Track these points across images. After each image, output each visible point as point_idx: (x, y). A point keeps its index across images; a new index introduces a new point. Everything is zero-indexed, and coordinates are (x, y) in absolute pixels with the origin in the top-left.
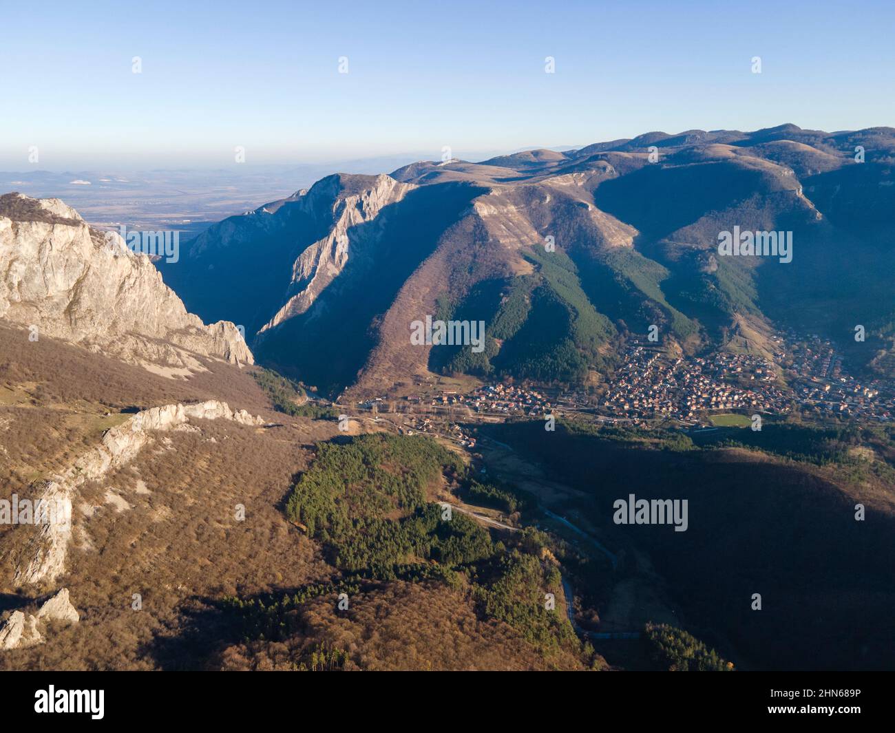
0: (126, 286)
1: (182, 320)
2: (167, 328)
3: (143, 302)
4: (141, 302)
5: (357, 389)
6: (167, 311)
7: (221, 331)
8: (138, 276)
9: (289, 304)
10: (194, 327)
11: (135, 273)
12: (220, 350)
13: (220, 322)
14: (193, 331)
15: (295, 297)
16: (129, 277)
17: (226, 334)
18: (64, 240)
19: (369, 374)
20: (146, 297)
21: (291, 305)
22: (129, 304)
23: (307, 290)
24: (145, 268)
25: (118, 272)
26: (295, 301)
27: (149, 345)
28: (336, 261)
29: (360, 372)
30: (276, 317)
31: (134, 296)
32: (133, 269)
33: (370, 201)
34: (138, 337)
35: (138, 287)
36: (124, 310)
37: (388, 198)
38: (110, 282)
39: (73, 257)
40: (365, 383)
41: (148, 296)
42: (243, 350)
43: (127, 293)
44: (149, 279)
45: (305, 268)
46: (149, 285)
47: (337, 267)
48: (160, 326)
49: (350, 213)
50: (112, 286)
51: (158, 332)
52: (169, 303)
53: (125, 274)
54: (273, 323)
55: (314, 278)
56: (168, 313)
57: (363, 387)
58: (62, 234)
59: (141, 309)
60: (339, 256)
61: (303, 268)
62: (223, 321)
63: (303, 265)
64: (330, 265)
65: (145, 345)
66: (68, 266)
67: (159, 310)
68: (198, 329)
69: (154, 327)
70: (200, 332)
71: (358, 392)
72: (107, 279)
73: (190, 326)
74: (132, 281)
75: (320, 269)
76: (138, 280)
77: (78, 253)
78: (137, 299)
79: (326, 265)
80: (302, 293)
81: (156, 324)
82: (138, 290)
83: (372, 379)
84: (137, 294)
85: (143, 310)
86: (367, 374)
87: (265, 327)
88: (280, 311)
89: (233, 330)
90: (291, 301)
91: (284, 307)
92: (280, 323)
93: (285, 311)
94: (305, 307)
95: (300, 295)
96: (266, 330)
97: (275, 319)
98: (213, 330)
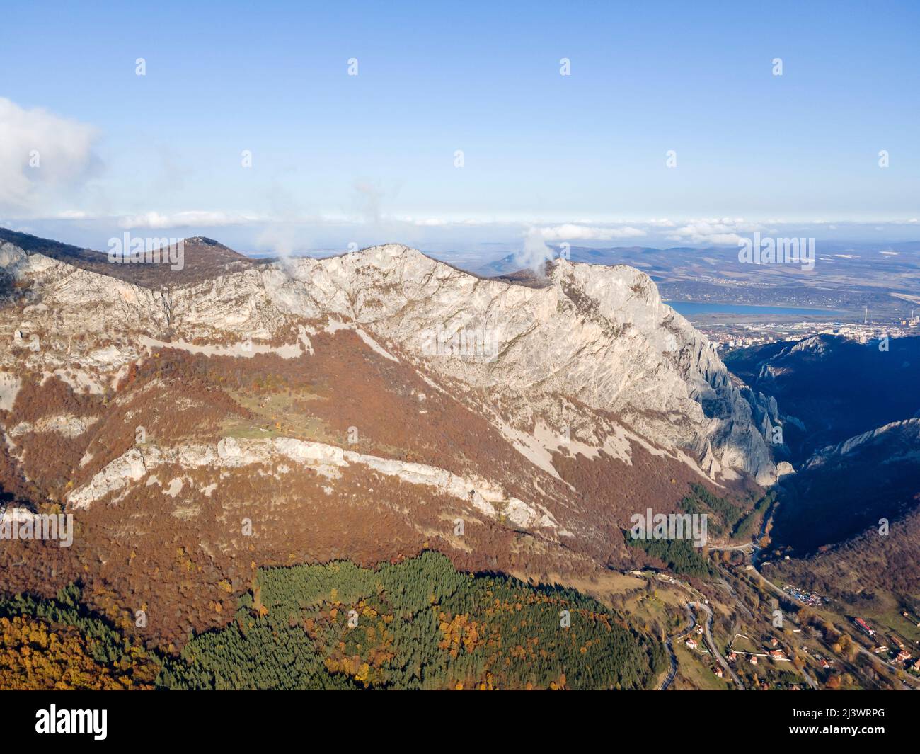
0: (585, 351)
2: (628, 404)
3: (605, 371)
4: (601, 371)
6: (645, 388)
8: (607, 344)
9: (883, 429)
10: (681, 414)
11: (604, 341)
14: (675, 417)
15: (899, 422)
16: (593, 343)
18: (518, 299)
19: (834, 557)
20: (610, 367)
21: (886, 432)
22: (581, 369)
24: (626, 339)
25: (581, 337)
26: (897, 428)
29: (824, 549)
31: (592, 363)
32: (602, 337)
35: (603, 355)
36: (570, 374)
38: (565, 344)
39: (521, 315)
40: (818, 565)
41: (614, 367)
43: (583, 358)
44: (629, 351)
46: (624, 357)
48: (620, 400)
50: (569, 348)
51: (613, 406)
52: (651, 380)
53: (590, 340)
56: (645, 391)
58: (516, 293)
59: (599, 377)
66: (514, 321)
67: (629, 384)
68: (685, 418)
69: (610, 398)
72: (564, 340)
73: (676, 412)
74: (596, 348)
76: (605, 349)
77: (529, 312)
78: (596, 368)
80: (912, 420)
81: (614, 397)
82: (600, 359)
83: (832, 565)
84: (598, 362)
85: (602, 378)
86: (832, 556)
87: (828, 448)
88: (861, 435)
89: (748, 433)
90: (889, 426)
91: (872, 431)
92: (854, 450)
93: (870, 437)
94: (903, 441)
95: (907, 423)
96: (828, 452)
97: (846, 443)
98: (717, 426)
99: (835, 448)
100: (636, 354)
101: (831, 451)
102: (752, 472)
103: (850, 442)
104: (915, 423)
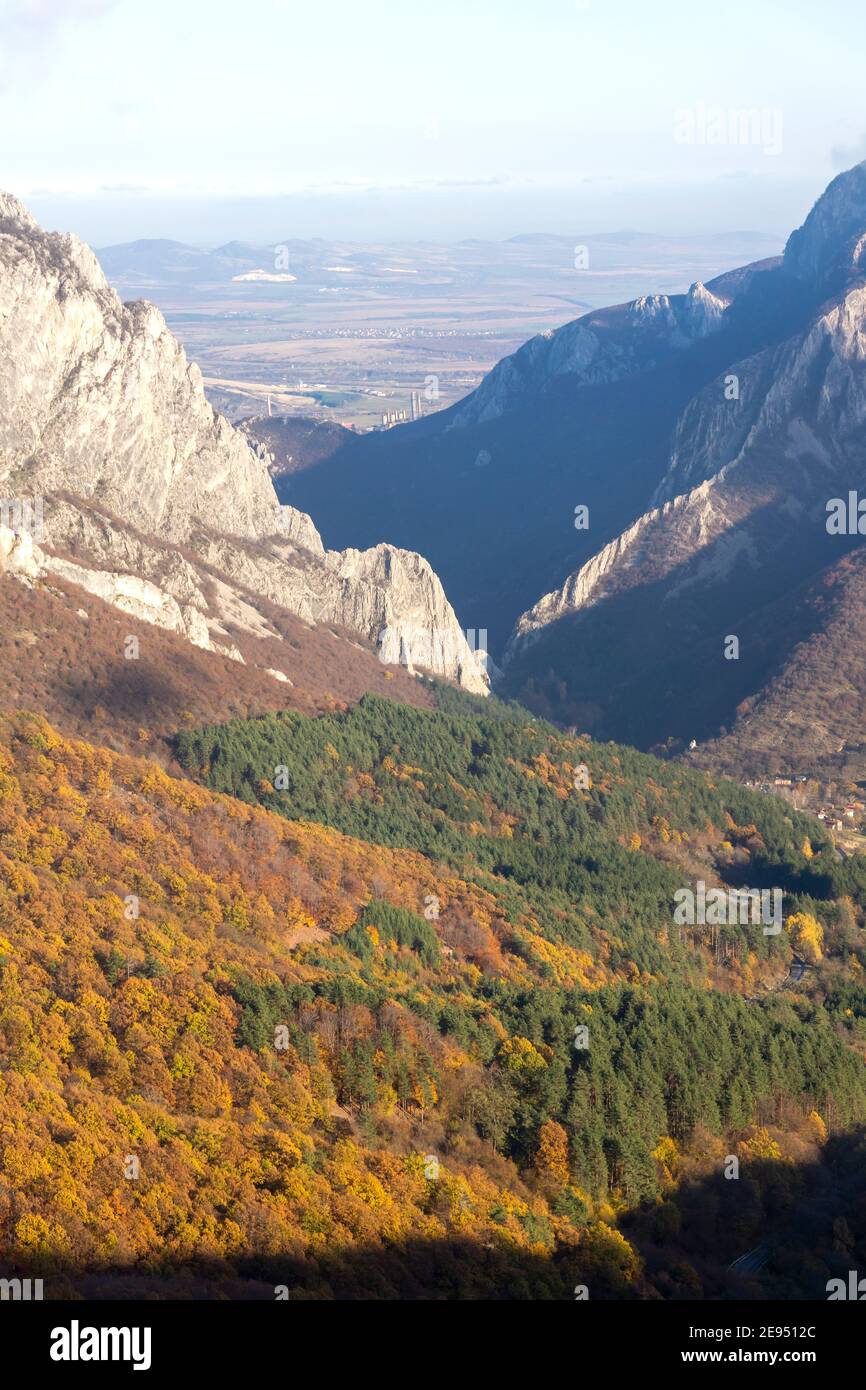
0: (83, 380)
1: (256, 517)
2: (194, 520)
3: (131, 432)
4: (122, 434)
5: (724, 748)
6: (208, 478)
7: (381, 574)
8: (120, 358)
9: (633, 533)
10: (289, 542)
11: (113, 348)
13: (382, 547)
14: (285, 552)
15: (655, 512)
16: (94, 356)
17: (395, 584)
19: (772, 711)
21: (640, 537)
22: (85, 428)
23: (694, 495)
24: (149, 345)
25: (63, 337)
26: (654, 526)
27: (115, 537)
29: (745, 705)
30: (582, 572)
31: (103, 411)
32: (108, 336)
34: (89, 512)
35: (119, 387)
36: (67, 443)
38: (36, 361)
40: (754, 734)
41: (149, 422)
43: (82, 399)
44: (159, 377)
45: (714, 430)
46: (154, 392)
47: (820, 432)
48: (176, 511)
51: (167, 527)
52: (214, 458)
53: (84, 347)
54: (570, 595)
55: (732, 464)
56: (211, 487)
57: (744, 745)
59: (122, 451)
61: (705, 433)
62: (390, 547)
63: (707, 421)
64: (797, 429)
65: (104, 532)
67: (179, 467)
68: (300, 550)
69: (156, 508)
70: (302, 558)
71: (727, 758)
72: (29, 348)
73: (278, 539)
74: (101, 368)
75: (757, 436)
76: (120, 371)
78: (112, 422)
79: (783, 428)
80: (677, 501)
81: (162, 503)
82: (117, 398)
83: (777, 724)
84: (113, 407)
85: (128, 454)
86: (767, 711)
87: (546, 600)
88: (600, 555)
89: (421, 577)
90: (641, 524)
91: (615, 542)
92: (595, 591)
93: (616, 556)
94: (681, 545)
95: (671, 509)
96: (548, 609)
97: (579, 578)
98: (356, 568)
99: (560, 595)
100: (171, 388)
101: (554, 605)
102: (450, 673)
103: (586, 575)
104: (685, 506)
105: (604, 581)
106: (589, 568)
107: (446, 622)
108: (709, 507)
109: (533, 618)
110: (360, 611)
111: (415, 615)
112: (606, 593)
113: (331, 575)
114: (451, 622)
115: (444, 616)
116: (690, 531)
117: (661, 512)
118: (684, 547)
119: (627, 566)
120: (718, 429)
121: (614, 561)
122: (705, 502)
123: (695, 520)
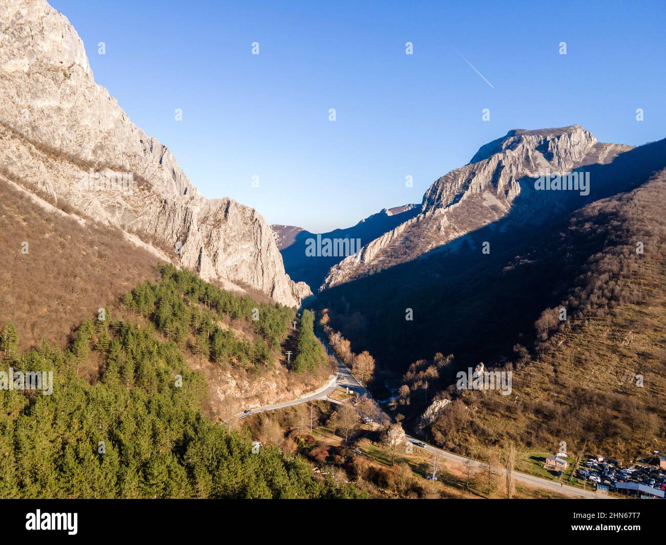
7: (221, 215)
9: (402, 228)
12: (169, 231)
15: (415, 219)
17: (230, 223)
21: (405, 230)
23: (437, 211)
26: (413, 226)
28: (499, 190)
30: (371, 244)
33: (559, 144)
37: (586, 152)
42: (270, 271)
45: (445, 194)
47: (500, 198)
49: (527, 150)
54: (362, 257)
55: (457, 205)
60: (505, 186)
61: (441, 194)
63: (442, 190)
64: (487, 195)
75: (469, 197)
79: (480, 195)
80: (428, 214)
87: (348, 259)
88: (382, 238)
89: (254, 223)
90: (406, 224)
91: (391, 232)
92: (377, 256)
93: (391, 240)
94: (429, 234)
95: (424, 218)
96: (348, 264)
97: (368, 247)
98: (201, 209)
99: (357, 256)
101: (352, 262)
102: (266, 289)
103: (373, 247)
104: (432, 216)
105: (384, 252)
106: (375, 243)
107: (268, 254)
108: (445, 218)
109: (339, 268)
110: (171, 224)
111: (244, 247)
112: (383, 258)
113: (155, 196)
114: (272, 255)
115: (268, 250)
116: (435, 227)
117: (418, 219)
118: (431, 235)
119: (397, 244)
120: (448, 193)
121: (390, 242)
122: (444, 215)
123: (438, 223)
